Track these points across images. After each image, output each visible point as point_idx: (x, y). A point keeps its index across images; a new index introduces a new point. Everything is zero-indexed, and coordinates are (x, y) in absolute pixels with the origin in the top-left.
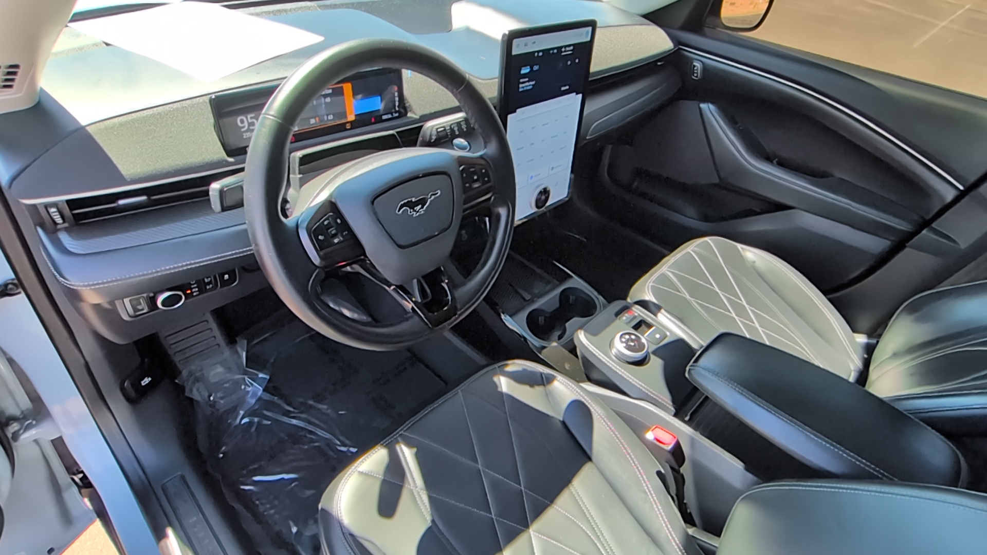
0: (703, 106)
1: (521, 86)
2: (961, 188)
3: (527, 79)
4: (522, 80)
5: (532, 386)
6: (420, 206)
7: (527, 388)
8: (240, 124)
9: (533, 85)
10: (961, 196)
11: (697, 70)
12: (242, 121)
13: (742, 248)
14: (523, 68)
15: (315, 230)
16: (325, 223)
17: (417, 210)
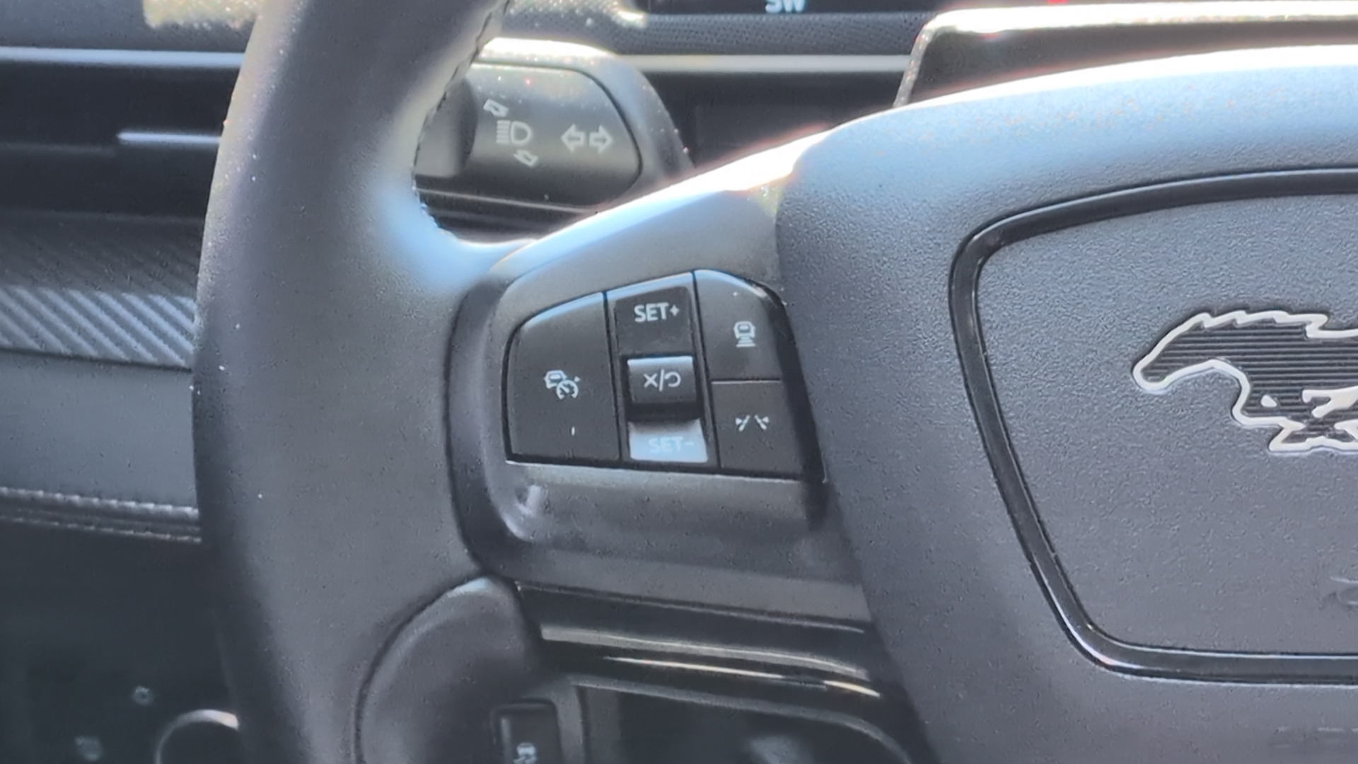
15: (546, 326)
16: (645, 314)
17: (1319, 412)
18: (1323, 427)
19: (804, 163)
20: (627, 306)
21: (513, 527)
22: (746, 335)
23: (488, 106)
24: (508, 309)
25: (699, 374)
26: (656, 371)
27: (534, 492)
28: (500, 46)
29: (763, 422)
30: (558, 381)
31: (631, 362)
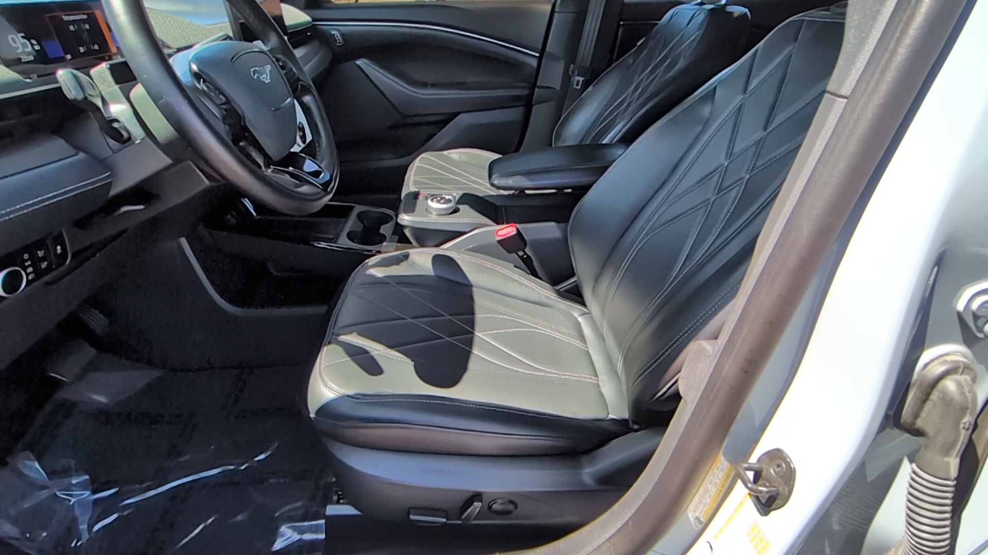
0: (359, 62)
2: (538, 55)
5: (398, 264)
7: (395, 267)
10: (540, 59)
11: (337, 37)
12: (13, 39)
13: (448, 153)
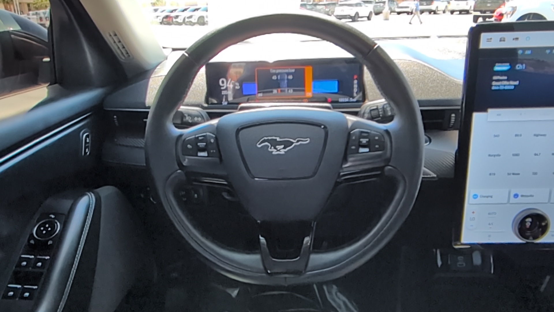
1: (494, 83)
3: (506, 78)
4: (495, 78)
6: (283, 146)
8: (221, 84)
9: (515, 86)
12: (223, 82)
14: (497, 64)
15: (188, 140)
16: (200, 138)
17: (278, 149)
18: (279, 151)
19: (219, 121)
20: (198, 137)
21: (184, 164)
22: (212, 141)
23: (185, 115)
24: (183, 137)
25: (206, 145)
26: (201, 145)
27: (187, 160)
28: (182, 107)
29: (214, 151)
30: (189, 146)
31: (199, 144)
